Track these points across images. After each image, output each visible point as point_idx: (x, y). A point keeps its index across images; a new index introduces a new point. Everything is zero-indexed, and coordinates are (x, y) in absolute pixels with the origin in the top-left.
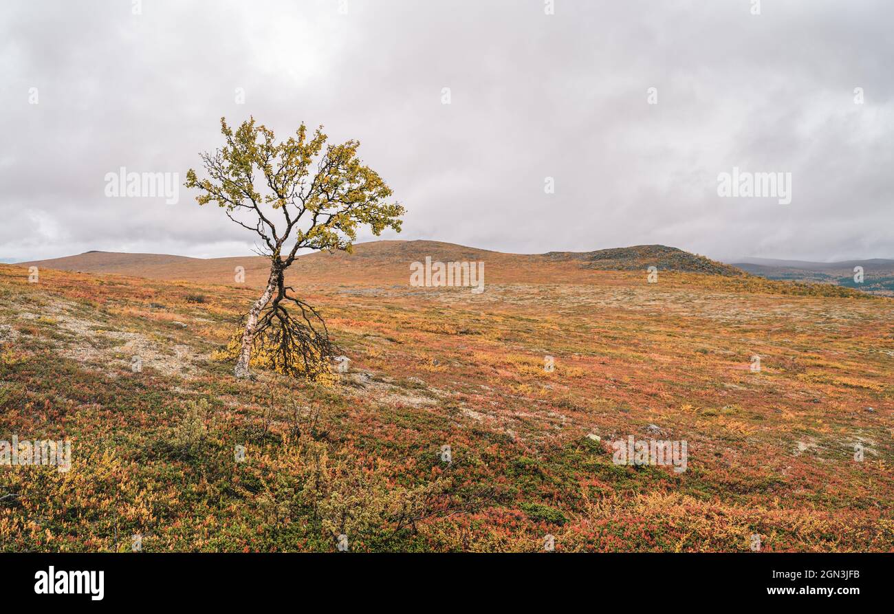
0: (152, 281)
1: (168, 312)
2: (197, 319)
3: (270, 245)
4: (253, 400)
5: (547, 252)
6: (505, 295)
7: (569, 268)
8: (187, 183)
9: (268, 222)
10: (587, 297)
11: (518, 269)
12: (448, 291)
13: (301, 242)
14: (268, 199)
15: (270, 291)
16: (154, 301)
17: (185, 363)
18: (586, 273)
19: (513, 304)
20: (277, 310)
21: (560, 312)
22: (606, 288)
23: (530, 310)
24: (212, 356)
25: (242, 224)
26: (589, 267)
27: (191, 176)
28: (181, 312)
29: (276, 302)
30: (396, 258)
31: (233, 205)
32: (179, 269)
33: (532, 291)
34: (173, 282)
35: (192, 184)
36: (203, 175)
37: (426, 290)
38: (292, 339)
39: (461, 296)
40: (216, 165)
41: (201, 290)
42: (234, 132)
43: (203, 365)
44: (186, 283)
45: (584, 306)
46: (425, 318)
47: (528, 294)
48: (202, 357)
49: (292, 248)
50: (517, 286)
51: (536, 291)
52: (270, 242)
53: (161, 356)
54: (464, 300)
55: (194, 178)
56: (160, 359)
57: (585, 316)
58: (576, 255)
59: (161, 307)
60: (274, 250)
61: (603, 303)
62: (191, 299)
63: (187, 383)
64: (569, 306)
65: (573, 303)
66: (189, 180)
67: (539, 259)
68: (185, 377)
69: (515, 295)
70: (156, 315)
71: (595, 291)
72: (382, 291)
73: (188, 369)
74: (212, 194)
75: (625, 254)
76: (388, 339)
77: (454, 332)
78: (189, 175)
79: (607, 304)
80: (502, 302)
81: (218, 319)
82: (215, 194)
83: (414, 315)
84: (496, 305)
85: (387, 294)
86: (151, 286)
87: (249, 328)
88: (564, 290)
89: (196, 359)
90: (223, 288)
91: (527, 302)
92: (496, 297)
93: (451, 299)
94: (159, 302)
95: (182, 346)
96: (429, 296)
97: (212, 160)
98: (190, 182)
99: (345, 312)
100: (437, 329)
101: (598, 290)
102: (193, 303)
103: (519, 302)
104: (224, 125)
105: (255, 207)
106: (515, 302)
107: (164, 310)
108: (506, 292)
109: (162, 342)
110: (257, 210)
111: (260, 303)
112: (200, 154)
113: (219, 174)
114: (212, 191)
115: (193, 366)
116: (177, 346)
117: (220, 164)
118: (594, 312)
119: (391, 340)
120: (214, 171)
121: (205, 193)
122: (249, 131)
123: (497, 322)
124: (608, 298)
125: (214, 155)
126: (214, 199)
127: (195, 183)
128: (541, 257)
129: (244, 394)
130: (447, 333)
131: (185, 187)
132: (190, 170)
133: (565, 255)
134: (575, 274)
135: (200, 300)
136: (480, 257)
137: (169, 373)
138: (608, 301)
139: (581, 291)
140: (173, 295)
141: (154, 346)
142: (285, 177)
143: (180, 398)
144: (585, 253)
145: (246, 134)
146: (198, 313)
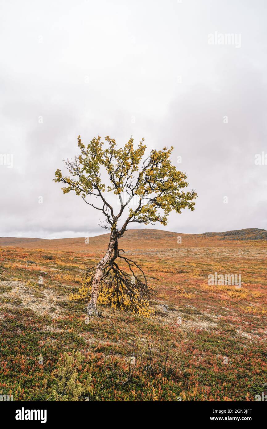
0: (27, 250)
1: (37, 265)
2: (52, 269)
3: (109, 221)
4: (105, 337)
5: (204, 233)
6: (188, 253)
7: (214, 240)
8: (55, 179)
9: (108, 205)
10: (227, 253)
11: (191, 241)
12: (161, 252)
13: (130, 218)
14: (109, 189)
15: (110, 253)
16: (29, 260)
17: (53, 304)
18: (222, 242)
19: (192, 257)
20: (113, 265)
21: (215, 260)
22: (235, 248)
23: (201, 260)
24: (68, 298)
25: (93, 205)
26: (224, 239)
27: (58, 174)
28: (43, 265)
29: (113, 260)
30: (135, 237)
31: (85, 194)
32: (39, 244)
33: (200, 251)
34: (37, 250)
35: (58, 180)
36: (66, 174)
37: (151, 252)
38: (122, 284)
39: (168, 254)
40: (75, 167)
41: (50, 254)
42: (86, 146)
43: (63, 305)
44: (43, 250)
45: (226, 257)
46: (159, 265)
47: (199, 252)
48: (63, 299)
49: (124, 222)
50: (193, 248)
51: (202, 250)
52: (110, 218)
53: (36, 299)
54: (169, 255)
55: (60, 176)
56: (35, 302)
57: (228, 262)
58: (217, 234)
59: (33, 263)
60: (112, 224)
61: (235, 256)
62: (46, 258)
63: (55, 323)
64: (219, 257)
65: (221, 256)
66: (57, 177)
67: (201, 236)
68: (53, 315)
69: (193, 253)
70: (30, 267)
71: (230, 250)
72: (130, 253)
73: (54, 309)
74: (72, 186)
75: (240, 233)
76: (152, 278)
77: (176, 272)
78: (57, 173)
79: (237, 256)
80: (187, 256)
81: (63, 268)
82: (74, 186)
83: (154, 264)
84: (185, 258)
85: (133, 253)
86: (27, 252)
87: (97, 278)
88: (216, 250)
89: (59, 300)
90: (61, 252)
91: (199, 256)
92: (184, 254)
93: (163, 255)
94: (32, 260)
95: (48, 290)
96: (153, 254)
97: (72, 164)
98: (58, 178)
99: (120, 262)
100: (168, 271)
101: (231, 250)
102: (47, 260)
103: (195, 256)
104: (80, 141)
105: (100, 195)
106: (193, 256)
107: (34, 264)
108: (188, 252)
109: (36, 288)
110: (102, 197)
111: (103, 261)
112: (64, 160)
113: (77, 173)
114: (72, 185)
115: (58, 307)
116: (46, 291)
117: (77, 166)
118: (232, 260)
119: (154, 278)
120: (73, 171)
121: (67, 186)
122: (97, 143)
123: (194, 266)
124: (237, 253)
125: (73, 160)
126: (73, 190)
127: (61, 179)
128: (201, 235)
129: (98, 330)
130: (172, 273)
131: (54, 182)
132: (58, 170)
133: (213, 234)
134: (218, 242)
135: (51, 258)
136: (174, 236)
137: (41, 314)
138: (237, 254)
139: (223, 250)
140: (37, 256)
141: (31, 291)
142: (121, 173)
143: (52, 337)
144: (221, 233)
145: (95, 147)
146: (52, 266)
